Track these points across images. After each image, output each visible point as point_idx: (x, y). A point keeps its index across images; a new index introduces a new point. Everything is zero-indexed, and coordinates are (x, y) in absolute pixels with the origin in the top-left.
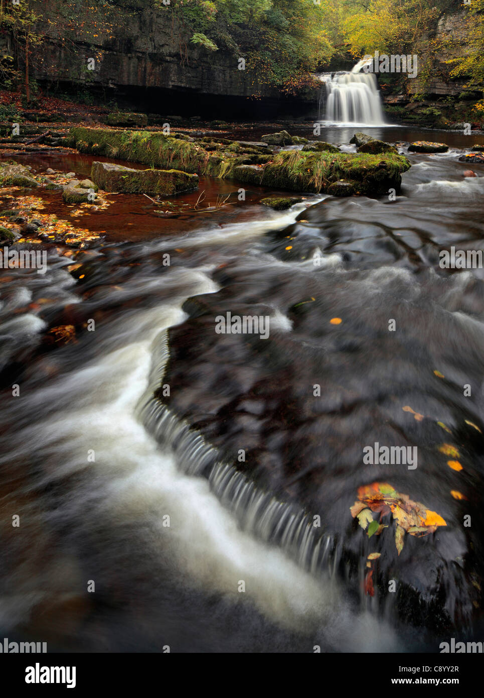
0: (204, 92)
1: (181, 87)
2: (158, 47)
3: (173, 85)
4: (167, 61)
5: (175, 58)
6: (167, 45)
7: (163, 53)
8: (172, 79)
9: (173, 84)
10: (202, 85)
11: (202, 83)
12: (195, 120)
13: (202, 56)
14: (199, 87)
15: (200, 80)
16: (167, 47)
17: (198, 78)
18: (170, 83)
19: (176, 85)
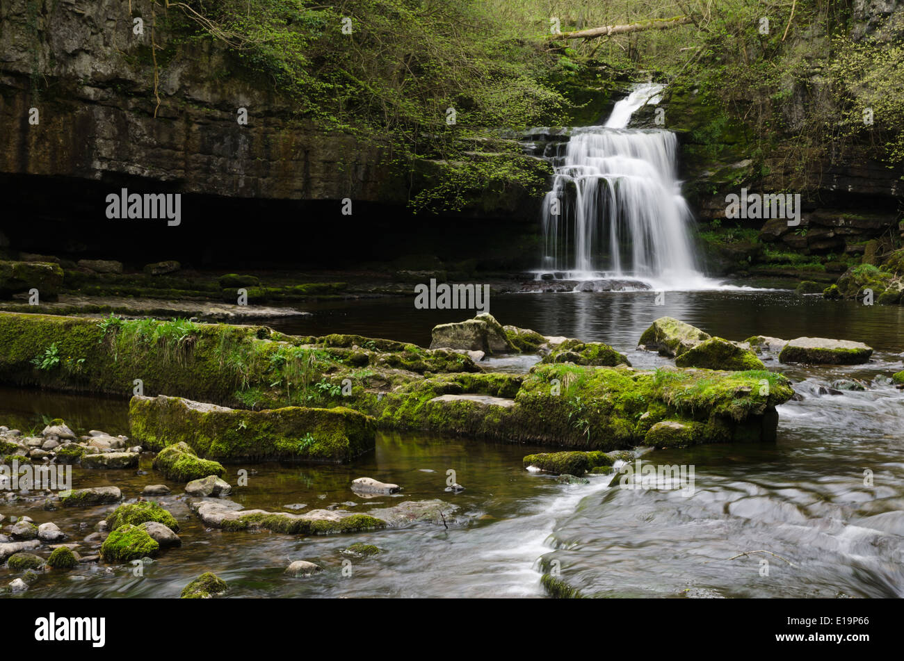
2: (62, 57)
3: (103, 171)
4: (86, 100)
5: (109, 89)
6: (87, 52)
7: (78, 77)
8: (103, 154)
9: (105, 166)
10: (186, 169)
11: (187, 163)
12: (164, 271)
13: (187, 85)
14: (179, 175)
15: (179, 154)
16: (86, 59)
17: (179, 150)
18: (97, 165)
19: (114, 169)
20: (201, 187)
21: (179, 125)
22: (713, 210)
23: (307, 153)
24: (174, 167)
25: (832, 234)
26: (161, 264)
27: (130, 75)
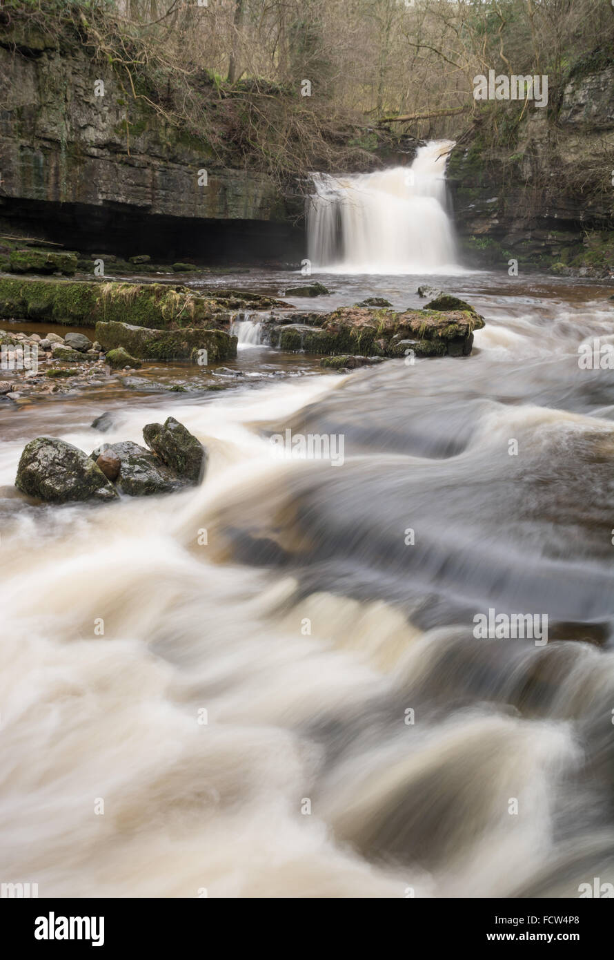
0: (157, 212)
1: (118, 203)
2: (77, 129)
3: (104, 200)
4: (92, 157)
5: (105, 150)
6: (92, 126)
7: (87, 142)
8: (103, 190)
9: (105, 197)
10: (153, 199)
11: (153, 196)
12: (141, 262)
13: (152, 146)
14: (148, 203)
15: (149, 190)
16: (91, 130)
17: (147, 187)
18: (100, 196)
19: (110, 199)
20: (162, 210)
21: (148, 171)
22: (474, 229)
23: (226, 189)
24: (145, 198)
25: (543, 245)
26: (138, 257)
27: (118, 140)
